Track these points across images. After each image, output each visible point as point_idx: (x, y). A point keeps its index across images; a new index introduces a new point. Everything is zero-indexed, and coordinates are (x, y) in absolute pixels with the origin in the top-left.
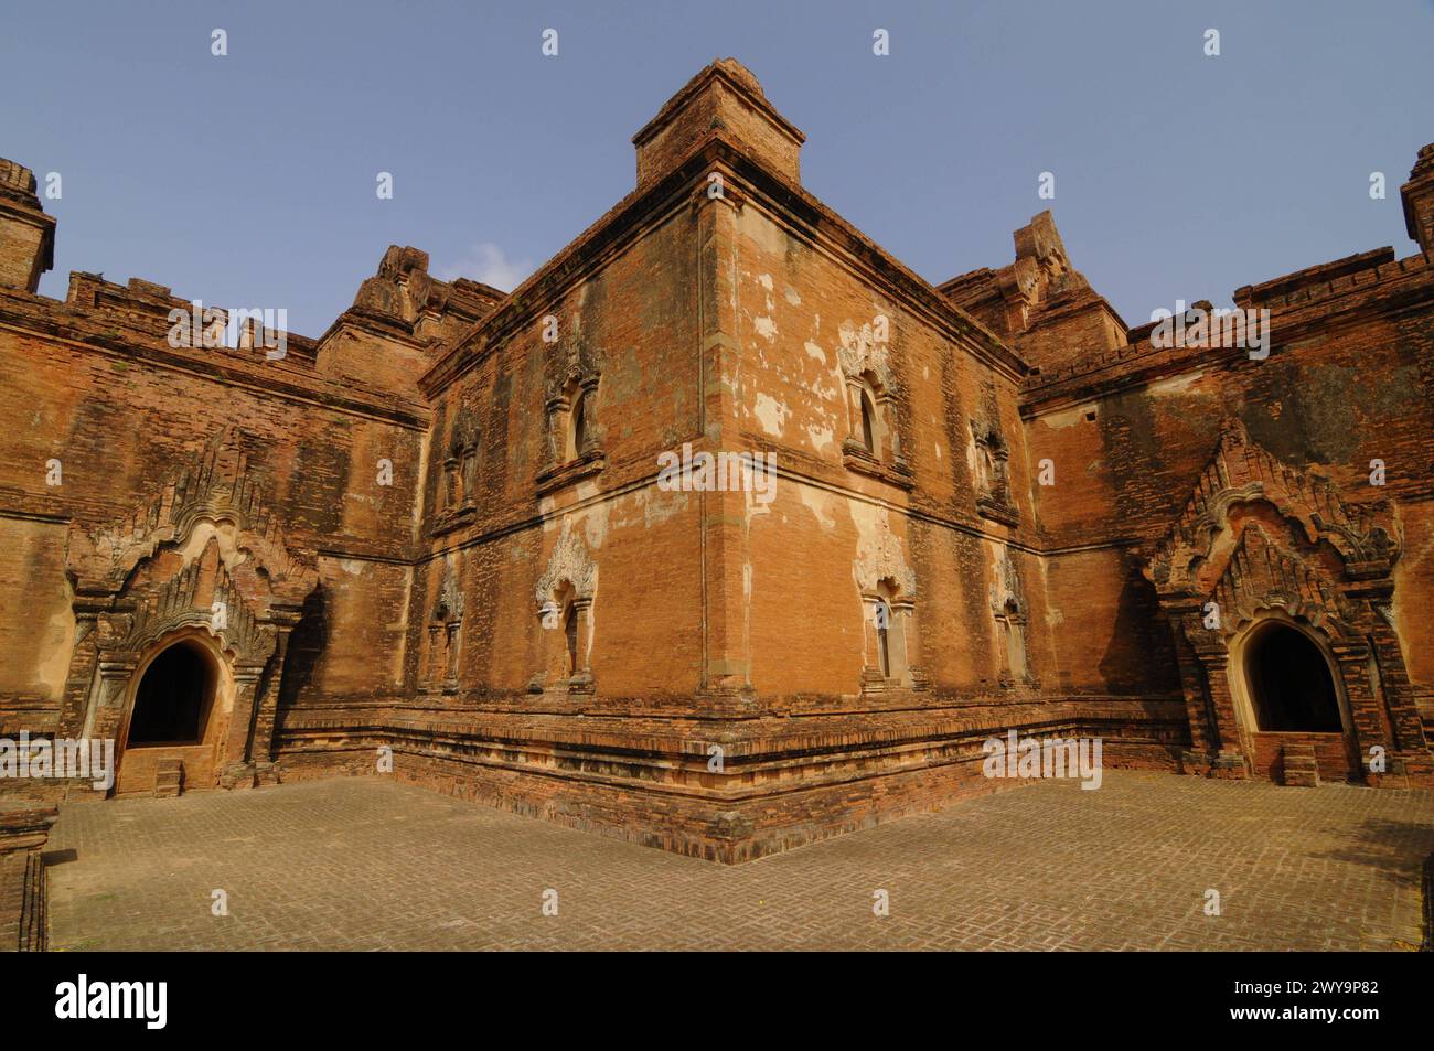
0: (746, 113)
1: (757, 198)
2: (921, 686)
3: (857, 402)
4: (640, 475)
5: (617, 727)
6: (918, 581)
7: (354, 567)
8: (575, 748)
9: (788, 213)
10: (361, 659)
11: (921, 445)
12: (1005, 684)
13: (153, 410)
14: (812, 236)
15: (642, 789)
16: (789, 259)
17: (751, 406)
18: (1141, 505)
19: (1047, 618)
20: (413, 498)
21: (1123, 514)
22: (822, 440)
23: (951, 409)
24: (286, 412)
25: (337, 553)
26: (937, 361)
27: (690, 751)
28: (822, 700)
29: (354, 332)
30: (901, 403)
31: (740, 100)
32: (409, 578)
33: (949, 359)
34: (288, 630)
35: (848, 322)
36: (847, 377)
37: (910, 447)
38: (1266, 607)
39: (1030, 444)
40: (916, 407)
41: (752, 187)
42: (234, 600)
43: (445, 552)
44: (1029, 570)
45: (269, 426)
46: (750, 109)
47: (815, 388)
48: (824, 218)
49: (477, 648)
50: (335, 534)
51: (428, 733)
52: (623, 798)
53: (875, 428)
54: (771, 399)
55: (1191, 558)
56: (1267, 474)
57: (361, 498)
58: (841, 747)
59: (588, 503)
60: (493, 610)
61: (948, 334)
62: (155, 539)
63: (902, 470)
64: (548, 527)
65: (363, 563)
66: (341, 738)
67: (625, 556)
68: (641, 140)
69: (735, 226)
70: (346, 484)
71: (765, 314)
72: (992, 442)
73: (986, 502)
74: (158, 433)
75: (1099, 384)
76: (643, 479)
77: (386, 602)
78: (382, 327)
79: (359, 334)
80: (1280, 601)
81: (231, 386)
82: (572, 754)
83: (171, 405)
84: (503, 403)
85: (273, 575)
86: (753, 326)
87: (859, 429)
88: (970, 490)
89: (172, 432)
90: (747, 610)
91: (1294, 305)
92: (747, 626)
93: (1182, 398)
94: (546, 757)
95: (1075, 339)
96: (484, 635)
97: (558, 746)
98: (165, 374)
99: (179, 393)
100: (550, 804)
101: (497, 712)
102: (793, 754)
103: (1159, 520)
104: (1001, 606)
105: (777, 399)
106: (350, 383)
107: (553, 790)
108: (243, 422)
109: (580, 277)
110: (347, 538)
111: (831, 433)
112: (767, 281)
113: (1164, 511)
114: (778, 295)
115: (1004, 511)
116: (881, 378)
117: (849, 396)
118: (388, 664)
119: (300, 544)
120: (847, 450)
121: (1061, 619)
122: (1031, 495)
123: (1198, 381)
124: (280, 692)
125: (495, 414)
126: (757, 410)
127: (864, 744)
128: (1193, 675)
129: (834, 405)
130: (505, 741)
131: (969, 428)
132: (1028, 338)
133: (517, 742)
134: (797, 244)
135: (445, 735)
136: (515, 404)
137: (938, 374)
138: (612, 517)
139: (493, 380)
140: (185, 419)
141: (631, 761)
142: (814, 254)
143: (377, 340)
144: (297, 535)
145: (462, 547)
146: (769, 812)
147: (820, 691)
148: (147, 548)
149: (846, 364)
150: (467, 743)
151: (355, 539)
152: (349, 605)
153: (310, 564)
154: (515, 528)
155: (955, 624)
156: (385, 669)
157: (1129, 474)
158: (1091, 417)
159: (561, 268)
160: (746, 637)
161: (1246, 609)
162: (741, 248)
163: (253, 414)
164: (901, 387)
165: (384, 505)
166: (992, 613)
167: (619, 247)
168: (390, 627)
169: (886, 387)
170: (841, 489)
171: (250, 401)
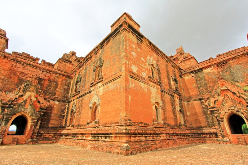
0: (130, 21)
1: (132, 32)
2: (165, 123)
3: (151, 69)
4: (109, 80)
5: (103, 129)
6: (163, 103)
7: (57, 103)
8: (95, 134)
9: (138, 36)
10: (57, 120)
11: (162, 79)
12: (180, 125)
13: (22, 72)
14: (142, 40)
15: (108, 141)
16: (138, 43)
17: (131, 66)
18: (203, 92)
19: (187, 114)
20: (69, 91)
21: (200, 94)
22: (144, 75)
23: (168, 74)
24: (47, 74)
25: (54, 100)
26: (165, 65)
27: (118, 132)
28: (145, 124)
29: (61, 62)
30: (159, 71)
31: (129, 18)
32: (67, 106)
33: (167, 65)
34: (43, 113)
35: (149, 56)
36: (149, 65)
37: (161, 79)
38: (230, 109)
39: (182, 82)
40: (161, 72)
41: (131, 30)
42: (33, 107)
43: (74, 100)
44: (183, 104)
45: (43, 76)
46: (131, 20)
47: (143, 65)
48: (144, 37)
49: (78, 117)
50: (54, 96)
51: (68, 134)
52: (104, 143)
53: (154, 75)
54: (135, 66)
55: (214, 101)
56: (227, 84)
57: (60, 90)
58: (149, 133)
59: (100, 87)
60: (81, 109)
61: (167, 61)
62: (19, 95)
63: (159, 82)
64: (92, 93)
65: (59, 102)
66: (51, 135)
67: (106, 96)
68: (111, 27)
69: (128, 36)
70: (57, 88)
71: (133, 51)
72: (175, 80)
73: (175, 91)
74: (22, 76)
75: (194, 71)
76: (110, 81)
77: (62, 110)
78: (66, 61)
79: (62, 62)
80: (233, 108)
81: (37, 69)
82: (94, 135)
83: (26, 71)
84: (86, 72)
85: (41, 102)
86: (131, 53)
87: (151, 74)
88: (172, 88)
89: (25, 76)
90: (130, 104)
91: (229, 55)
92: (130, 107)
93: (209, 72)
94: (89, 136)
95: (189, 63)
96: (80, 114)
97: (92, 134)
98: (25, 66)
99: (28, 70)
100: (89, 146)
101: (81, 128)
102: (139, 134)
103: (207, 94)
104: (179, 110)
105: (136, 66)
106: (59, 70)
107: (90, 143)
108: (39, 75)
109: (100, 48)
110: (56, 97)
111: (146, 74)
112: (134, 46)
113: (208, 93)
114: (136, 49)
115: (178, 93)
116: (155, 66)
117: (149, 68)
118: (62, 121)
119: (47, 98)
120: (149, 77)
121: (190, 114)
122: (182, 91)
123: (212, 69)
124: (40, 126)
125: (84, 74)
126: (132, 67)
127: (154, 133)
128: (217, 123)
129: (146, 69)
130: (82, 134)
131: (171, 78)
132: (180, 64)
133: (84, 134)
134: (139, 41)
135: (71, 134)
136: (88, 72)
137: (165, 67)
138: (104, 89)
139: (84, 69)
140: (28, 74)
141: (105, 136)
142: (142, 43)
143: (65, 63)
144: (47, 96)
145: (77, 98)
146: (134, 145)
147: (144, 122)
148: (17, 96)
149: (148, 62)
150: (75, 135)
151: (57, 97)
152: (56, 110)
153: (49, 101)
154: (86, 94)
155: (171, 113)
156: (61, 122)
157: (201, 86)
158: (193, 77)
159: (97, 47)
160: (129, 109)
161: (226, 110)
162: (129, 40)
163: (41, 74)
164: (159, 68)
165: (64, 92)
166: (177, 111)
167: (107, 42)
168: (63, 114)
169: (156, 68)
170: (148, 84)
171: (41, 72)
